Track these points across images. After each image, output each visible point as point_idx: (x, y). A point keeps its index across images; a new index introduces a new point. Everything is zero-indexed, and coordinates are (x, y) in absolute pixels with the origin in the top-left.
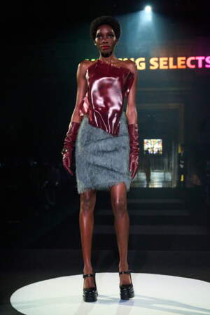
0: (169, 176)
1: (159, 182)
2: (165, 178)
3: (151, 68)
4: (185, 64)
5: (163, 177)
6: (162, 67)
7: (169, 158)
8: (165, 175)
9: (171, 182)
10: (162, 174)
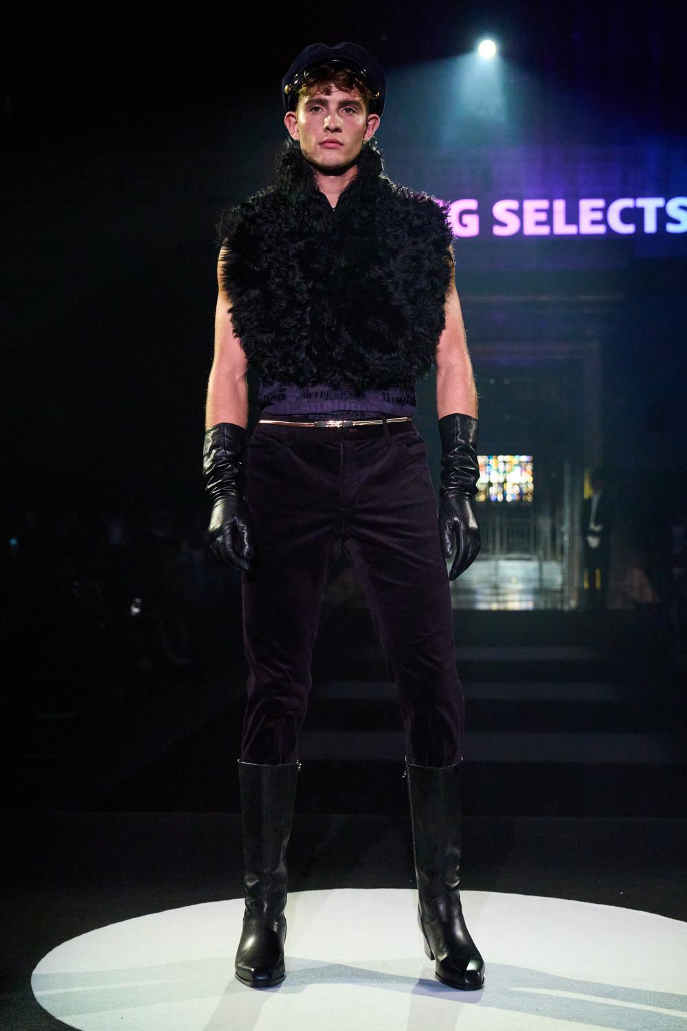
0: (555, 573)
1: (523, 592)
2: (541, 580)
3: (498, 231)
4: (604, 221)
5: (535, 575)
6: (531, 229)
7: (553, 514)
8: (541, 569)
9: (562, 591)
10: (532, 565)
